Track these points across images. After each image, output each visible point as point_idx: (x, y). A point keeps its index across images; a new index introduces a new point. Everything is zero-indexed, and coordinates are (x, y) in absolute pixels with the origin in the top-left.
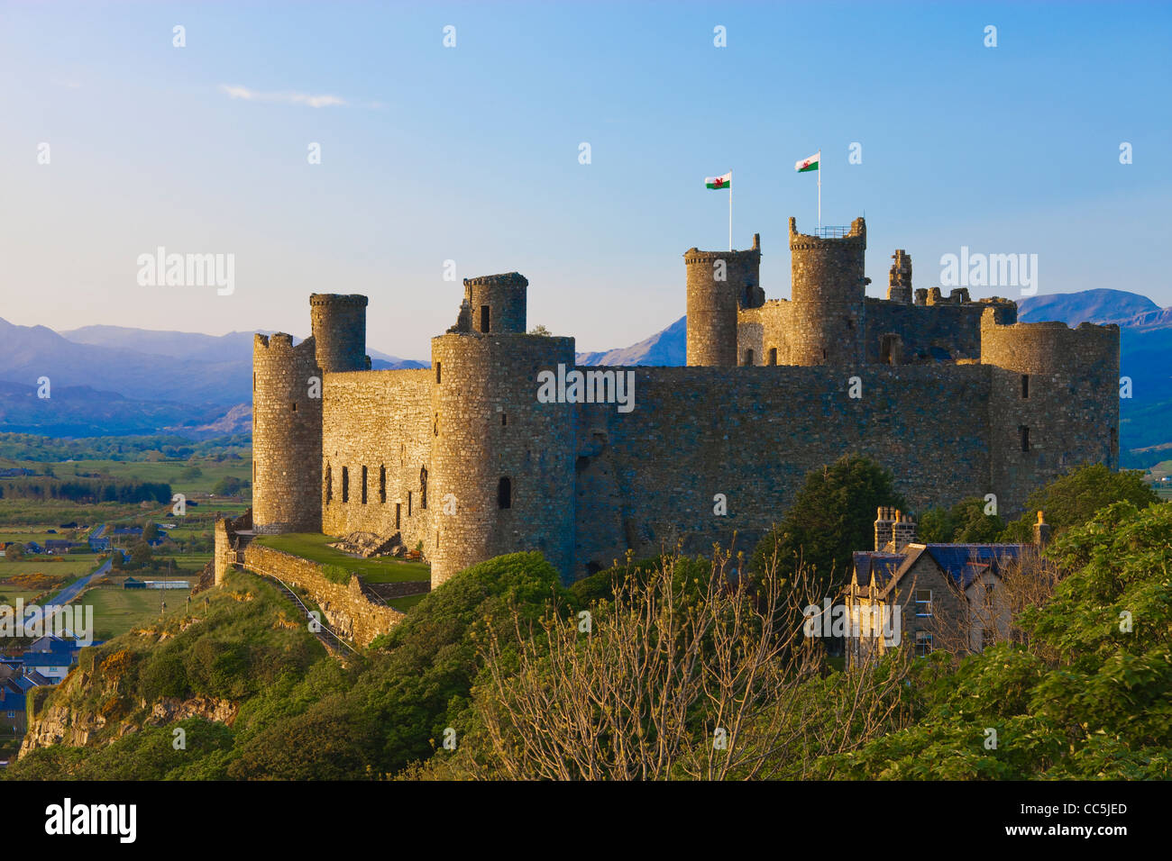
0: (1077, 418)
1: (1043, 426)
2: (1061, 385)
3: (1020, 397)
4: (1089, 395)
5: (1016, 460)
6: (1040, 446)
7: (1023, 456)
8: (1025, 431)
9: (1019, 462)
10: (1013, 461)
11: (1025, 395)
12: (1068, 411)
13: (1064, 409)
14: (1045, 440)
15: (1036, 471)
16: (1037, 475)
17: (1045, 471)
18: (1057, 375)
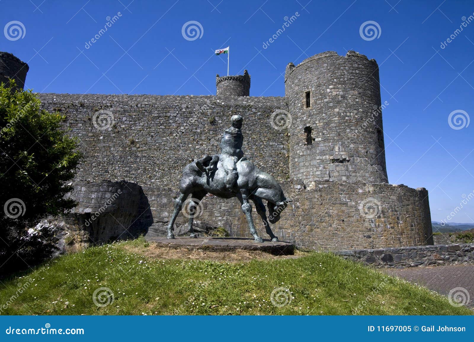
0: (348, 116)
1: (322, 124)
2: (334, 93)
3: (305, 107)
4: (357, 100)
5: (303, 152)
6: (320, 139)
7: (308, 149)
8: (308, 130)
9: (305, 153)
10: (301, 154)
11: (308, 105)
12: (341, 111)
13: (337, 110)
14: (323, 134)
15: (318, 158)
16: (319, 161)
17: (324, 157)
18: (331, 87)
